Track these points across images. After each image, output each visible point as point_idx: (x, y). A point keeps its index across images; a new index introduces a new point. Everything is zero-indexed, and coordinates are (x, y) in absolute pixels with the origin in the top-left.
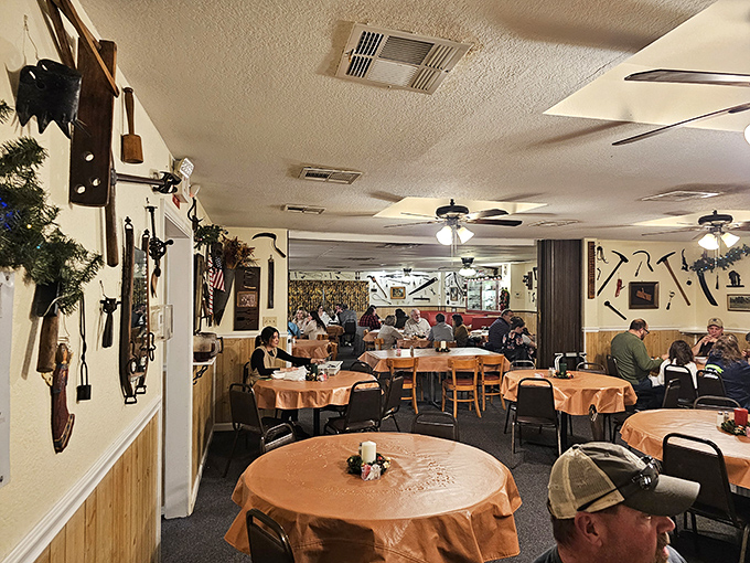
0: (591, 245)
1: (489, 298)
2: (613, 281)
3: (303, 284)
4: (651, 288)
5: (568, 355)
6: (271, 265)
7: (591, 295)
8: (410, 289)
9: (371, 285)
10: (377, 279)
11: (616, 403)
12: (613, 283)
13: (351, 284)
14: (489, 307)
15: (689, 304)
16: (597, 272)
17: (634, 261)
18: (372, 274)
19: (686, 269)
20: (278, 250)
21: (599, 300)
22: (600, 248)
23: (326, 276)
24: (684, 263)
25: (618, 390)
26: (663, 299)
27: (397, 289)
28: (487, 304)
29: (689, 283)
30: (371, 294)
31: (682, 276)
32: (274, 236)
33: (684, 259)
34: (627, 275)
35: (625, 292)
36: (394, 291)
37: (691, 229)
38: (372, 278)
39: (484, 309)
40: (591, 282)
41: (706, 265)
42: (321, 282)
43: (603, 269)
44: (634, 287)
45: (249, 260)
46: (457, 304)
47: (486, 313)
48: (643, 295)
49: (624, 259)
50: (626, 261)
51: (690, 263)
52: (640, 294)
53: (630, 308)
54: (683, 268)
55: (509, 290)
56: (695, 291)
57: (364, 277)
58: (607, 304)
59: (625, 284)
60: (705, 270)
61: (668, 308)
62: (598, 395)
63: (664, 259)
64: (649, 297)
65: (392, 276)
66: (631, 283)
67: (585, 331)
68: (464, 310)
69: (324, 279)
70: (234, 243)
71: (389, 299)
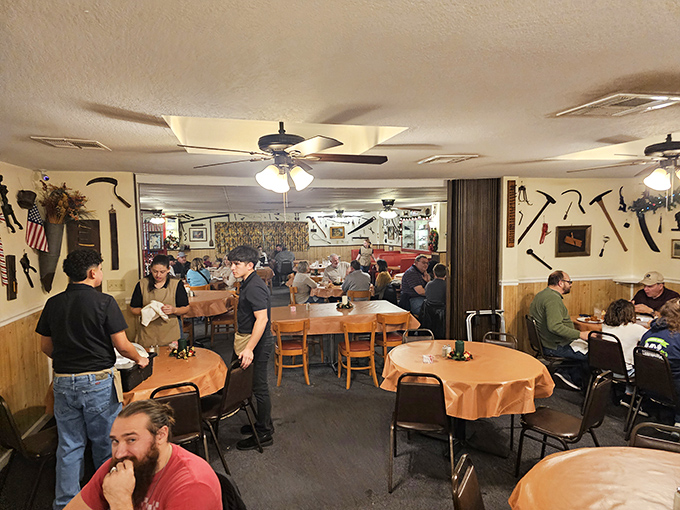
0: (512, 185)
1: (422, 238)
2: (538, 225)
3: (242, 226)
4: (582, 233)
5: (482, 312)
6: (113, 217)
7: (510, 242)
8: (349, 228)
9: (311, 225)
10: (316, 219)
11: (523, 400)
12: (537, 228)
13: (291, 225)
14: (422, 246)
15: (626, 250)
16: (518, 217)
17: (563, 202)
18: (312, 215)
19: (624, 210)
20: (119, 198)
21: (519, 249)
22: (522, 188)
23: (265, 218)
24: (622, 202)
25: (526, 383)
26: (595, 244)
27: (337, 229)
28: (420, 243)
29: (627, 225)
30: (310, 234)
31: (619, 218)
32: (114, 182)
33: (622, 198)
34: (555, 218)
35: (551, 239)
36: (333, 231)
37: (633, 163)
38: (312, 219)
39: (417, 248)
40: (511, 228)
41: (648, 205)
42: (261, 223)
43: (526, 211)
44: (563, 233)
45: (83, 212)
46: (394, 243)
47: (419, 253)
48: (573, 241)
49: (551, 200)
50: (554, 202)
51: (628, 202)
52: (570, 240)
53: (557, 256)
54: (620, 209)
55: (438, 231)
56: (634, 236)
57: (303, 218)
58: (530, 252)
59: (552, 230)
60: (646, 210)
61: (601, 255)
62: (500, 391)
63: (598, 199)
64: (579, 243)
65: (331, 217)
66: (559, 228)
67: (503, 285)
68: (399, 249)
69: (263, 220)
70: (60, 192)
71: (328, 239)
